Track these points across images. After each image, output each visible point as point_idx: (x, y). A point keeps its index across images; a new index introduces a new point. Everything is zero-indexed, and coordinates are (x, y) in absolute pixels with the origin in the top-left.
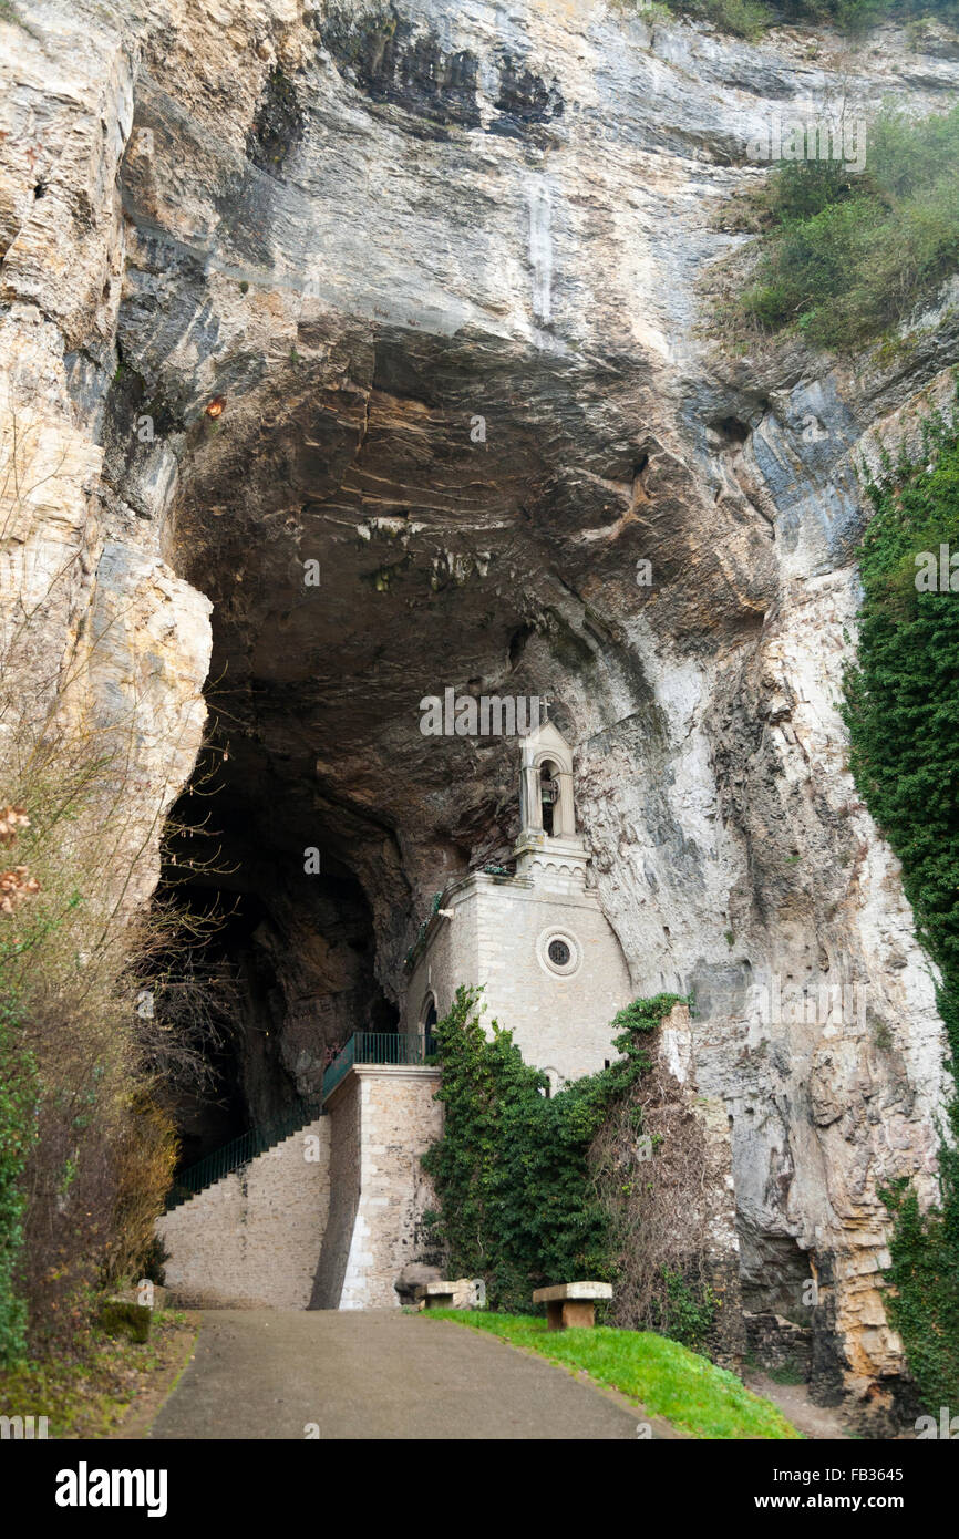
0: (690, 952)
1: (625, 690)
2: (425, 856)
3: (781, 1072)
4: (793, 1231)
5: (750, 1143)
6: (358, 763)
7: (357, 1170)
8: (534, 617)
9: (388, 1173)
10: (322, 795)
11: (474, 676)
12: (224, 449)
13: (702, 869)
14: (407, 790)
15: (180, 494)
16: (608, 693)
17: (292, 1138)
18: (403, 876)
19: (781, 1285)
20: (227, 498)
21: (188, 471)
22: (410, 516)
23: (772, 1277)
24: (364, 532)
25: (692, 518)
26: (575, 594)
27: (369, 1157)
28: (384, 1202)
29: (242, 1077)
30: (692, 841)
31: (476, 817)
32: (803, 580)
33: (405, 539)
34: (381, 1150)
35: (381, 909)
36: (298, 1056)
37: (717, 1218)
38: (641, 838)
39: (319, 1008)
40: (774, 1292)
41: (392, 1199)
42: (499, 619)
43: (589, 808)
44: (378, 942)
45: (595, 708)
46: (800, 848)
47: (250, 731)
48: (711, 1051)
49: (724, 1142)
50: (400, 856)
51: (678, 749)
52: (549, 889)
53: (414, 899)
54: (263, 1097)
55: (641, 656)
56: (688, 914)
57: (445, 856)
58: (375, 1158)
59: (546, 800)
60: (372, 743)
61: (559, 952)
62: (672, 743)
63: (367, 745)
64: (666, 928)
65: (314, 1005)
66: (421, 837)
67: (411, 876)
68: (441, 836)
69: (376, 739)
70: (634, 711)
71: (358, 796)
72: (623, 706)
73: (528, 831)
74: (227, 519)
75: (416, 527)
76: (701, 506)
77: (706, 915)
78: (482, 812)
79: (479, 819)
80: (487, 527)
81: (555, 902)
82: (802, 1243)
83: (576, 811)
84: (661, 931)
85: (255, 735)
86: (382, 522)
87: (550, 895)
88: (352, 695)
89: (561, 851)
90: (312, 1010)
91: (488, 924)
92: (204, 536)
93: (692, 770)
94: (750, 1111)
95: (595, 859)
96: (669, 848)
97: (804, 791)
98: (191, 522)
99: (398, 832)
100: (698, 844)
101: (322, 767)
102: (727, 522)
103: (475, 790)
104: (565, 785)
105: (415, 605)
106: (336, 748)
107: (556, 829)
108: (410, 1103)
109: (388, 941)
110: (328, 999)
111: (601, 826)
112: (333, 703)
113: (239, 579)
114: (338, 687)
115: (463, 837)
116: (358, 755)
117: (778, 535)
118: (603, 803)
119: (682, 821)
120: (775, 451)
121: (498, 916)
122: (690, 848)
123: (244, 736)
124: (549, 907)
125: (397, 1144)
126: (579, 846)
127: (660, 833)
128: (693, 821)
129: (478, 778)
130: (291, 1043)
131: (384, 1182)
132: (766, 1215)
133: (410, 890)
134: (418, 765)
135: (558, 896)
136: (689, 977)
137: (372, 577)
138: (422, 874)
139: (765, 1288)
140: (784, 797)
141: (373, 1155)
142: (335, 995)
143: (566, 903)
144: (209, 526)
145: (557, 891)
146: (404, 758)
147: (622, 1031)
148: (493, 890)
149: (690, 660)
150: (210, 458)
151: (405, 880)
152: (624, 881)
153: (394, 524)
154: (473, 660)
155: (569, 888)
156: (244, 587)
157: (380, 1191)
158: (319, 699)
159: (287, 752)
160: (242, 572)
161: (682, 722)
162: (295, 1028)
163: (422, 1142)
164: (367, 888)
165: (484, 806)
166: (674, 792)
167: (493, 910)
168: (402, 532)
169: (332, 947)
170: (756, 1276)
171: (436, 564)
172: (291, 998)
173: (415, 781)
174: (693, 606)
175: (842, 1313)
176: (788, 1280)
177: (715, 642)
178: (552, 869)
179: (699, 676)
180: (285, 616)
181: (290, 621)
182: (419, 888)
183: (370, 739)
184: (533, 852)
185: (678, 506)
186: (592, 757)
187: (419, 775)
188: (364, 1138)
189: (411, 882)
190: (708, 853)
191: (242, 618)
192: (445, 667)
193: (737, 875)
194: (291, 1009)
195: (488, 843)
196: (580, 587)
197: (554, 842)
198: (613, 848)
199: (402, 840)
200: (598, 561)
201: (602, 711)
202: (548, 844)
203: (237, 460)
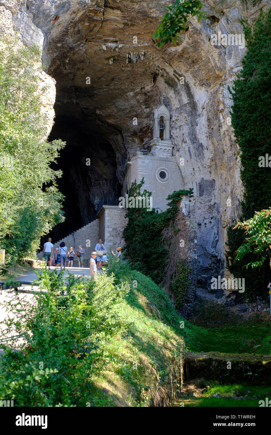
0: (200, 176)
1: (186, 95)
2: (130, 140)
3: (218, 212)
4: (217, 254)
5: (210, 231)
6: (109, 111)
7: (104, 235)
8: (159, 71)
9: (113, 236)
10: (99, 120)
11: (143, 87)
12: (60, 29)
13: (204, 152)
14: (124, 119)
15: (47, 42)
16: (181, 95)
17: (88, 225)
18: (124, 146)
19: (216, 269)
20: (61, 41)
21: (49, 36)
22: (118, 42)
23: (214, 267)
24: (104, 48)
25: (203, 46)
26: (170, 65)
27: (107, 231)
28: (111, 244)
29: (79, 204)
30: (201, 144)
31: (144, 130)
32: (232, 68)
33: (117, 49)
34: (111, 229)
35: (118, 155)
36: (95, 199)
37: (191, 250)
38: (188, 142)
39: (101, 184)
40: (214, 271)
41: (113, 243)
42: (149, 71)
43: (174, 131)
44: (117, 165)
45: (177, 100)
46: (225, 150)
47: (75, 101)
48: (202, 205)
49: (195, 231)
50: (123, 139)
51: (199, 115)
52: (160, 156)
53: (127, 153)
54: (85, 211)
55: (190, 85)
56: (199, 165)
57: (136, 140)
58: (109, 232)
59: (161, 129)
60: (113, 105)
61: (163, 175)
62: (198, 113)
63: (111, 105)
64: (194, 169)
65: (100, 183)
66: (129, 134)
67: (126, 146)
68: (135, 134)
69: (114, 104)
70: (188, 102)
71: (110, 121)
72: (185, 100)
73: (155, 139)
74: (62, 47)
75: (120, 46)
76: (205, 42)
77: (204, 165)
78: (146, 128)
79: (145, 131)
80: (142, 45)
81: (162, 160)
82: (218, 258)
83: (170, 132)
84: (192, 169)
85: (77, 103)
86: (110, 44)
87: (160, 158)
88: (105, 91)
89: (164, 145)
90: (99, 184)
91: (141, 167)
92: (55, 52)
93: (202, 121)
94: (211, 222)
95: (175, 147)
96: (195, 145)
97: (226, 133)
98: (51, 49)
99: (122, 132)
100: (203, 144)
101: (98, 112)
102: (212, 48)
103: (143, 121)
104: (167, 123)
105: (122, 66)
106: (102, 106)
107: (164, 137)
108: (120, 217)
109: (120, 165)
110: (104, 181)
111: (177, 137)
112: (100, 93)
113: (67, 61)
114: (101, 89)
115: (141, 135)
116: (109, 108)
117: (227, 53)
118: (178, 130)
119: (199, 137)
120: (226, 28)
121: (144, 164)
122: (201, 145)
123: (73, 103)
124: (160, 161)
125: (116, 228)
126: (170, 143)
127: (193, 140)
128: (202, 138)
129: (145, 118)
130: (93, 195)
131: (112, 238)
132: (211, 250)
133: (126, 150)
134: (127, 113)
135: (163, 158)
136: (199, 183)
137: (108, 59)
138: (130, 146)
139: (212, 270)
140: (222, 134)
141: (108, 231)
142: (106, 180)
143: (165, 160)
144: (57, 49)
145: (163, 156)
146: (124, 110)
147: (170, 201)
148: (143, 156)
149: (203, 88)
150: (56, 32)
151: (125, 147)
152: (183, 154)
153: (113, 45)
154: (142, 82)
155: (166, 156)
156: (69, 63)
157: (110, 241)
158: (95, 92)
159: (87, 107)
160: (68, 59)
161: (201, 107)
162: (95, 190)
163: (123, 228)
164: (114, 148)
165: (146, 127)
166: (197, 128)
167: (143, 162)
168: (116, 47)
169: (105, 165)
170: (210, 266)
171: (127, 56)
172: (93, 181)
173: (127, 117)
174: (203, 72)
175: (225, 276)
176: (217, 267)
177: (210, 83)
178: (162, 150)
179: (206, 93)
180: (83, 69)
181: (84, 71)
182: (129, 150)
183: (112, 103)
184: (156, 145)
185: (198, 42)
186: (176, 115)
187: (128, 115)
188: (106, 226)
189: (127, 148)
190: (206, 147)
191: (69, 71)
192: (134, 84)
193: (212, 155)
194: (93, 184)
195: (148, 138)
196: (171, 63)
197: (163, 142)
198: (180, 144)
199: (124, 135)
200: (176, 57)
201: (179, 101)
202: (161, 143)
203: (64, 31)
